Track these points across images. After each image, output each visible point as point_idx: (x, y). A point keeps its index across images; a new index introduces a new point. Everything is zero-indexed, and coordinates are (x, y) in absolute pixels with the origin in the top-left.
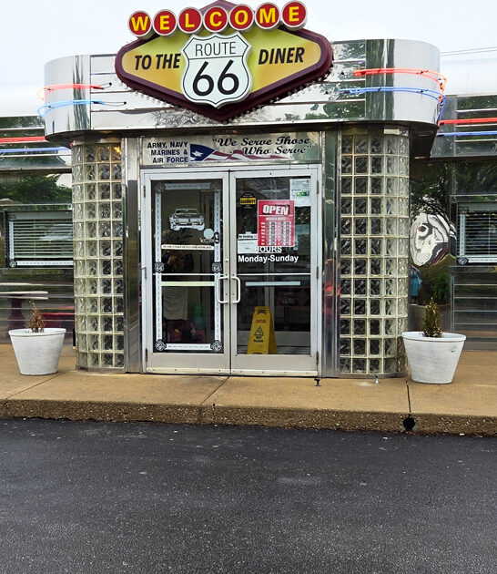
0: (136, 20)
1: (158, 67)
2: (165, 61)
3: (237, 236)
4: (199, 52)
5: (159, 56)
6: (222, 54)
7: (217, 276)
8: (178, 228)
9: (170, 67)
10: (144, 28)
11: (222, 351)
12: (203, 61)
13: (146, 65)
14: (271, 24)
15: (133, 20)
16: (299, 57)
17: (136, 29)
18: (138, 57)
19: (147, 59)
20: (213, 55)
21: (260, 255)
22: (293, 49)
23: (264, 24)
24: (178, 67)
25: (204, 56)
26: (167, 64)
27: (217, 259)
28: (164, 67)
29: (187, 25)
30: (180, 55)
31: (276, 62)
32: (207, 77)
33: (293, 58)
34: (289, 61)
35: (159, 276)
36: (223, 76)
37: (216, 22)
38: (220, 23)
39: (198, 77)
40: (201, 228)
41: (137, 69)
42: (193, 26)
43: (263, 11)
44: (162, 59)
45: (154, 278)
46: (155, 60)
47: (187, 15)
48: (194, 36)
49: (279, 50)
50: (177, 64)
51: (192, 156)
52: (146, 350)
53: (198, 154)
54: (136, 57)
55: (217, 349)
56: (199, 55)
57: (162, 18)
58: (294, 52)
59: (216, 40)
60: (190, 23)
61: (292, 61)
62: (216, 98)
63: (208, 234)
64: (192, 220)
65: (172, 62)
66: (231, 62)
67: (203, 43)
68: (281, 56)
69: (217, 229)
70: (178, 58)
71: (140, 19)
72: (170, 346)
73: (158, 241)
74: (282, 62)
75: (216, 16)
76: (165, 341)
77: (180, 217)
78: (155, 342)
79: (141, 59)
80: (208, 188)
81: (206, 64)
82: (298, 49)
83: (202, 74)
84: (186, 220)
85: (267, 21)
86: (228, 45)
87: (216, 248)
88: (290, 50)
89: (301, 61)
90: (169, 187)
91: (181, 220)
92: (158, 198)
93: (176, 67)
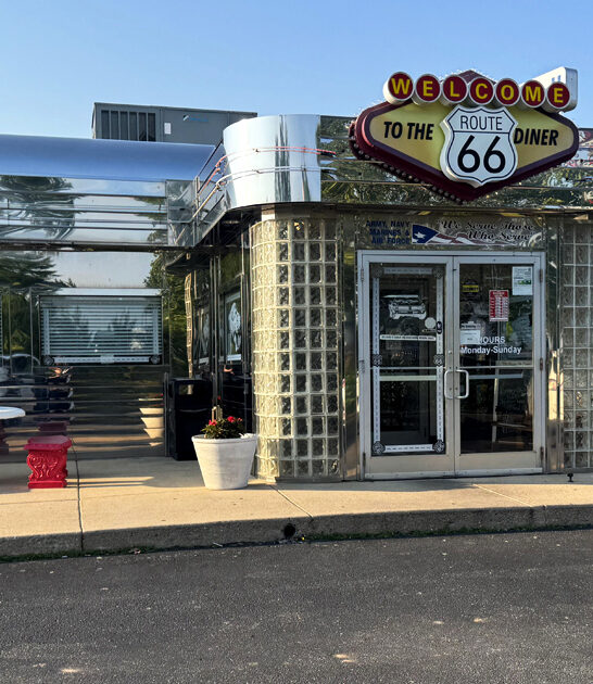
0: (397, 82)
1: (409, 137)
2: (417, 130)
3: (461, 326)
4: (464, 125)
5: (411, 125)
6: (488, 129)
7: (439, 369)
8: (397, 317)
9: (422, 138)
10: (405, 92)
11: (444, 452)
12: (469, 135)
13: (397, 133)
14: (536, 103)
15: (393, 80)
16: (553, 140)
17: (397, 92)
18: (387, 124)
19: (397, 127)
20: (478, 129)
21: (483, 347)
22: (547, 131)
23: (530, 102)
24: (431, 138)
25: (470, 130)
26: (419, 134)
27: (439, 350)
28: (416, 138)
29: (452, 94)
30: (432, 125)
31: (531, 143)
32: (473, 153)
33: (547, 140)
34: (544, 143)
35: (377, 369)
36: (490, 152)
37: (482, 94)
38: (486, 96)
39: (464, 152)
40: (422, 317)
41: (386, 136)
42: (458, 95)
43: (529, 88)
44: (414, 128)
45: (372, 371)
46: (406, 129)
47: (452, 83)
48: (459, 107)
49: (534, 131)
50: (431, 135)
51: (415, 237)
52: (364, 455)
53: (420, 236)
54: (386, 123)
55: (439, 450)
56: (465, 129)
57: (425, 83)
58: (548, 134)
59: (482, 113)
60: (455, 92)
61: (546, 144)
62: (481, 176)
63: (430, 323)
64: (414, 308)
65: (424, 132)
66: (497, 139)
67: (469, 115)
68: (536, 137)
69: (439, 318)
70: (431, 128)
71: (401, 81)
72: (390, 449)
73: (376, 330)
74: (537, 143)
75: (481, 88)
76: (384, 442)
77: (400, 304)
78: (372, 444)
79: (391, 127)
80: (430, 273)
81: (471, 138)
82: (552, 131)
83: (468, 148)
84: (407, 308)
85: (533, 99)
86: (494, 120)
87: (439, 339)
88: (545, 131)
89: (555, 144)
90: (389, 271)
91: (401, 308)
92: (376, 283)
93: (429, 138)
